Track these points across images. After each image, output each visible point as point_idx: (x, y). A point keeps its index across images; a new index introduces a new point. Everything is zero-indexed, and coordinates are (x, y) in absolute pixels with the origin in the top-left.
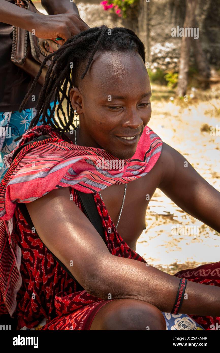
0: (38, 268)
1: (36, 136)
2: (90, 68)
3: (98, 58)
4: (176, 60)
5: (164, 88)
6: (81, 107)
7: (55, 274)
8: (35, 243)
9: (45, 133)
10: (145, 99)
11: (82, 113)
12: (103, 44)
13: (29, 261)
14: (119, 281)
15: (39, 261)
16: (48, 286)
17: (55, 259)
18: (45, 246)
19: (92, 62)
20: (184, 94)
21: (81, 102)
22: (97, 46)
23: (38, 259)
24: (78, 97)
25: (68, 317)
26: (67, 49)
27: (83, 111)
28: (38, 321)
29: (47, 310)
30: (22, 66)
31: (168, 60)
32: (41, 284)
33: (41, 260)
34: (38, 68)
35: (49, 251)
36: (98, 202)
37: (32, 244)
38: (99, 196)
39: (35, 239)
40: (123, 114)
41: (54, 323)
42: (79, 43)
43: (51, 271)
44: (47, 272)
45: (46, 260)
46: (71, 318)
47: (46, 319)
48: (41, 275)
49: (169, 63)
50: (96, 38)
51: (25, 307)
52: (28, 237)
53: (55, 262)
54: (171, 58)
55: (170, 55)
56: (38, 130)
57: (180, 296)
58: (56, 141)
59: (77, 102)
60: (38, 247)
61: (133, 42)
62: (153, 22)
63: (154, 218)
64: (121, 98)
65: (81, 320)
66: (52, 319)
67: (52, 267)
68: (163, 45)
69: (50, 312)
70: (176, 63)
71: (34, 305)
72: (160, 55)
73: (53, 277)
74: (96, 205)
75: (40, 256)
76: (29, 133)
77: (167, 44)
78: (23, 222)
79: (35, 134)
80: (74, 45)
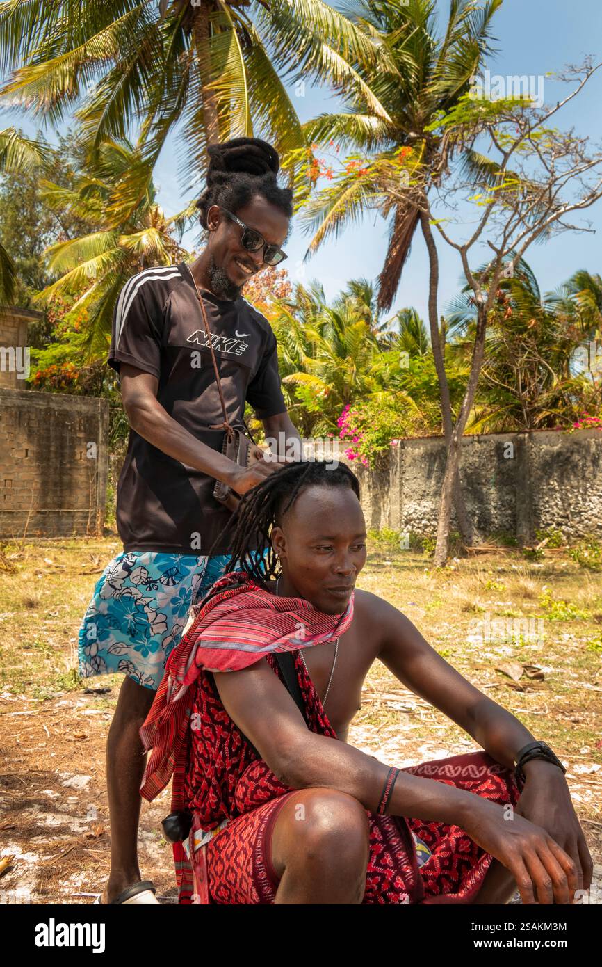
0: (221, 749)
1: (230, 583)
2: (292, 504)
3: (304, 491)
4: (434, 523)
5: (418, 557)
6: (284, 550)
7: (241, 758)
8: (219, 717)
9: (241, 581)
10: (359, 540)
11: (286, 558)
12: (311, 477)
13: (209, 739)
14: (313, 766)
15: (223, 741)
16: (232, 773)
17: (243, 738)
18: (231, 721)
19: (297, 495)
20: (443, 565)
21: (284, 545)
22: (304, 479)
23: (222, 738)
24: (281, 538)
25: (252, 814)
26: (270, 482)
27: (287, 554)
28: (217, 823)
29: (228, 806)
30: (225, 502)
31: (424, 522)
32: (224, 770)
33: (225, 740)
34: (238, 502)
35: (236, 728)
36: (299, 669)
37: (215, 718)
38: (301, 662)
39: (219, 711)
40: (332, 558)
41: (234, 824)
42: (283, 476)
43: (236, 754)
44: (232, 755)
45: (231, 739)
46: (254, 815)
47: (228, 820)
48: (224, 758)
49: (426, 526)
50: (304, 470)
51: (202, 801)
52: (212, 709)
53: (242, 744)
54: (429, 520)
55: (427, 516)
56: (234, 577)
57: (388, 790)
58: (253, 590)
59: (280, 544)
60: (222, 723)
61: (346, 476)
62: (406, 476)
63: (390, 715)
64: (330, 539)
65: (265, 816)
66: (233, 819)
67: (239, 749)
68: (419, 505)
69: (232, 810)
70: (434, 526)
71: (213, 798)
72: (414, 516)
73: (239, 761)
74: (296, 672)
75: (225, 734)
76: (222, 580)
77: (424, 503)
78: (206, 690)
79: (230, 582)
80: (279, 477)
